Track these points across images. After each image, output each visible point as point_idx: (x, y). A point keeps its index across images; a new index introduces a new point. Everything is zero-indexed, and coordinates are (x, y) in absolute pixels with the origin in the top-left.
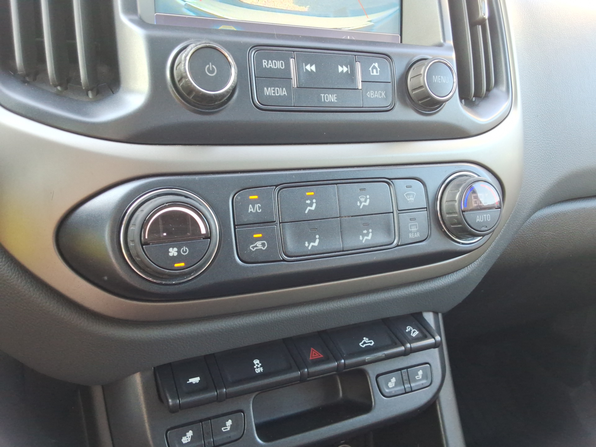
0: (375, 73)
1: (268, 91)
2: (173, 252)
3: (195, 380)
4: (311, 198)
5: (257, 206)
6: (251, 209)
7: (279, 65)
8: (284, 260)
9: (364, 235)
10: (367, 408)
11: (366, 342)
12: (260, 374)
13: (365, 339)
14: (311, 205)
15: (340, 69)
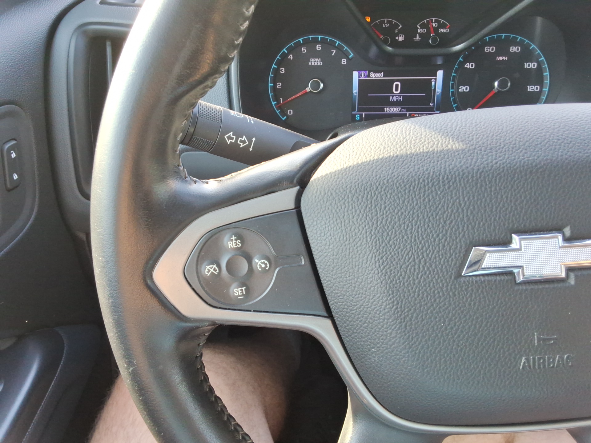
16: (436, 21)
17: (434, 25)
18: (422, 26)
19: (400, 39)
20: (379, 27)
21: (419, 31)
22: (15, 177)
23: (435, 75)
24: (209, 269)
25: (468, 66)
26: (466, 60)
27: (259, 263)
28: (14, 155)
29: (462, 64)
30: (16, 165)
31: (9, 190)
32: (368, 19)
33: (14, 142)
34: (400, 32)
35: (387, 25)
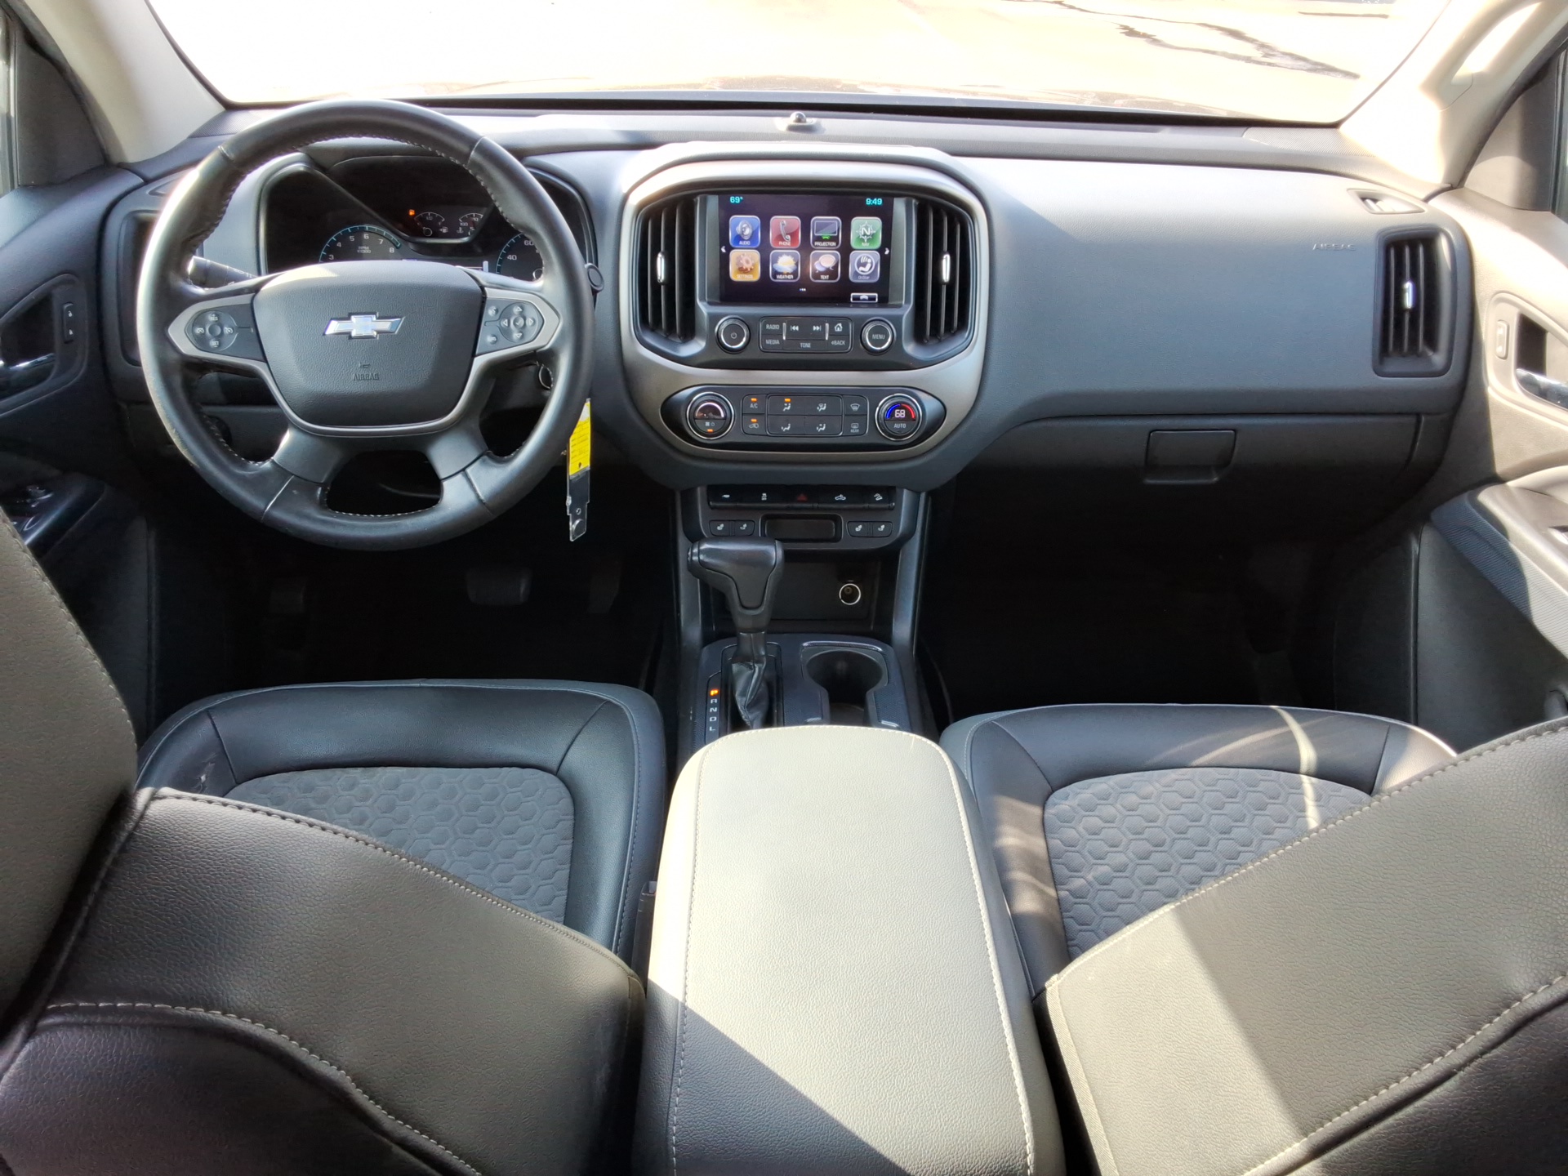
0: (838, 330)
1: (768, 342)
2: (707, 424)
3: (727, 496)
4: (788, 403)
5: (755, 404)
6: (752, 406)
7: (776, 327)
8: (767, 435)
9: (820, 427)
10: (836, 539)
11: (842, 497)
12: (764, 501)
13: (841, 496)
14: (787, 406)
15: (814, 328)
16: (476, 216)
17: (475, 219)
18: (464, 220)
19: (444, 230)
20: (422, 220)
21: (461, 224)
22: (71, 333)
23: (482, 266)
24: (199, 330)
25: (510, 257)
26: (510, 251)
27: (227, 330)
28: (70, 315)
29: (505, 256)
30: (72, 323)
31: (66, 342)
32: (412, 213)
33: (70, 305)
34: (444, 225)
35: (430, 218)
